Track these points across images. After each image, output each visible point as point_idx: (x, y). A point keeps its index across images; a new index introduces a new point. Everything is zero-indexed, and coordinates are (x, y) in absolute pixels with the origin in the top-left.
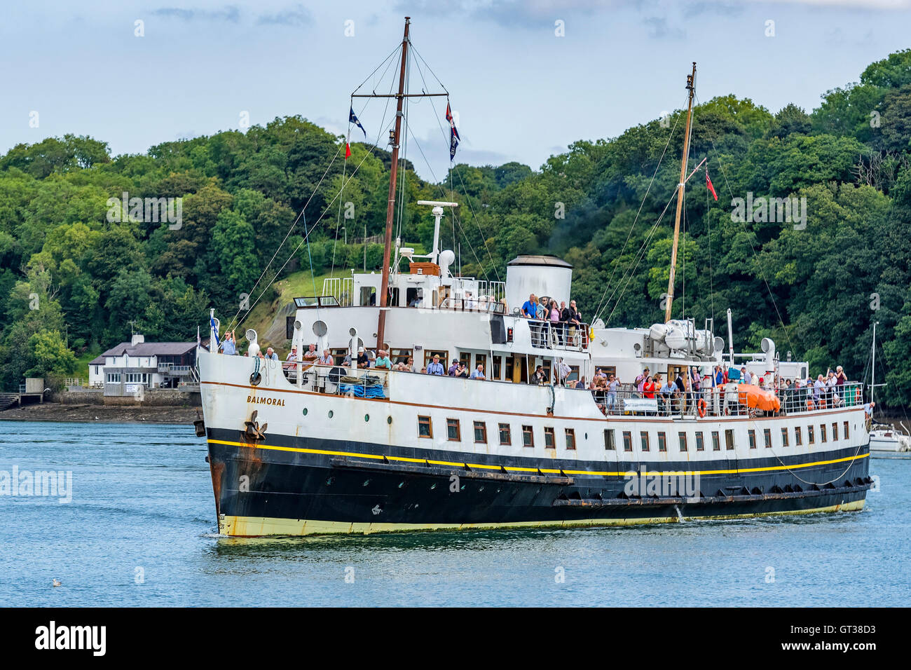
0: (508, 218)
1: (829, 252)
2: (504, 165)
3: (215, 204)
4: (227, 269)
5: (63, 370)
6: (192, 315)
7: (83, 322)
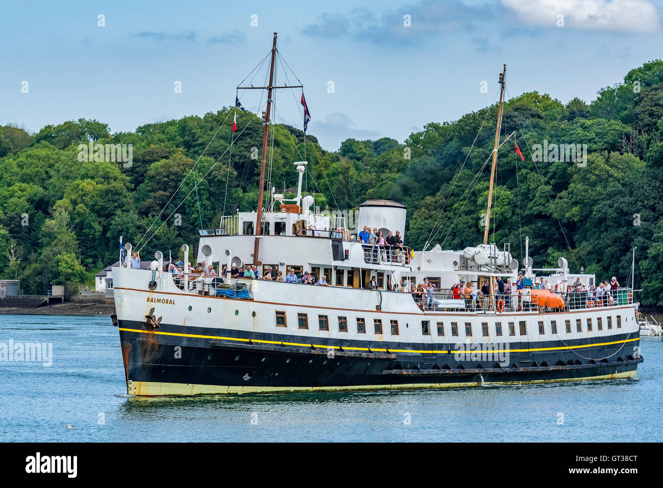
0: (383, 176)
1: (603, 199)
2: (380, 140)
3: (182, 166)
4: (190, 210)
5: (77, 280)
6: (166, 243)
7: (91, 247)
